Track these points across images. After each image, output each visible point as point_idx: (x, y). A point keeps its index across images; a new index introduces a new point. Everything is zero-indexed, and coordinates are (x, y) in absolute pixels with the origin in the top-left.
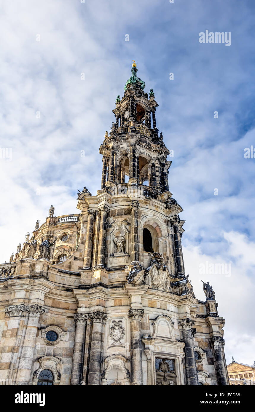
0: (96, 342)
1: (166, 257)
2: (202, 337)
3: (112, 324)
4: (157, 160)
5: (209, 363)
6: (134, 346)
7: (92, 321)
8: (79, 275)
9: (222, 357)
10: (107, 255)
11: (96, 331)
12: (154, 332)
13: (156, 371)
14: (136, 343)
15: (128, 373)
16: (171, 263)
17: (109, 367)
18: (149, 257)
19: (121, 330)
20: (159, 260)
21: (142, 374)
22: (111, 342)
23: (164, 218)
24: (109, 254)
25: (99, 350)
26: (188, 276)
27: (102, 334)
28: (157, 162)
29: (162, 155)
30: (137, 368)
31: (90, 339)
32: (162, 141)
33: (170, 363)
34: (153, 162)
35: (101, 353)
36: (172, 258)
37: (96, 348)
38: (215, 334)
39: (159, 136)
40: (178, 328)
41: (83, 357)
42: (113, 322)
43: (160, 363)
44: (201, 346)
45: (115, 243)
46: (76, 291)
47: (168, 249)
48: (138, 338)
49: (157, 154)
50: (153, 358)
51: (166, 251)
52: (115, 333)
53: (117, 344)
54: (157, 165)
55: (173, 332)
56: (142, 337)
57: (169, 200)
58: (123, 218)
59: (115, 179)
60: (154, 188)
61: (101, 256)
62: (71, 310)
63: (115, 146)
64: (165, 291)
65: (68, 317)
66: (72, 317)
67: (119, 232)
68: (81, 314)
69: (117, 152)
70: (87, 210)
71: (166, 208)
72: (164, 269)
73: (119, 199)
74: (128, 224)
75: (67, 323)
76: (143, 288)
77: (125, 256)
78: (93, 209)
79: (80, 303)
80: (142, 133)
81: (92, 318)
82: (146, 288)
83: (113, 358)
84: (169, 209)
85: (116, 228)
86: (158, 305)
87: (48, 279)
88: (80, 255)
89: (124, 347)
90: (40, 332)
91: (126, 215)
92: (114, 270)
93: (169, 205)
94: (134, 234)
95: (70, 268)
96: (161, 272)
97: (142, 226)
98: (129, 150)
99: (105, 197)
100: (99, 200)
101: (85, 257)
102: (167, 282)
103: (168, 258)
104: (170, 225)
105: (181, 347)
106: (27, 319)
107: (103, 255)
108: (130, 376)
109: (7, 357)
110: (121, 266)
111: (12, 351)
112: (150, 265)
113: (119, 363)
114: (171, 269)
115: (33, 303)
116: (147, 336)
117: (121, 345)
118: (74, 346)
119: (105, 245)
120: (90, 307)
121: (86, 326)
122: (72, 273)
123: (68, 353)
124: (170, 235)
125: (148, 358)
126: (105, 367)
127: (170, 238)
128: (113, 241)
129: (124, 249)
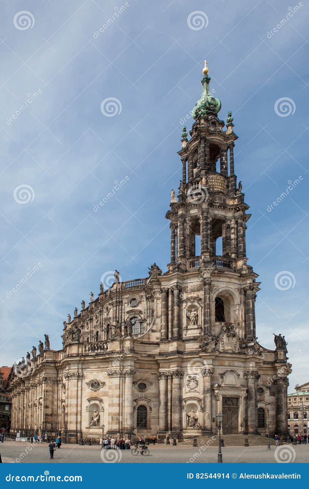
1: (237, 323)
3: (188, 379)
6: (206, 392)
7: (172, 377)
8: (158, 344)
11: (175, 383)
13: (223, 405)
14: (208, 390)
15: (201, 407)
16: (241, 327)
17: (187, 404)
18: (220, 326)
19: (196, 382)
20: (230, 328)
23: (238, 287)
24: (183, 327)
25: (179, 394)
26: (258, 338)
28: (233, 221)
29: (239, 213)
30: (208, 405)
31: (172, 387)
32: (240, 193)
33: (235, 400)
34: (229, 222)
35: (181, 396)
36: (243, 323)
39: (238, 186)
40: (244, 377)
41: (167, 399)
42: (189, 377)
45: (188, 317)
46: (157, 358)
48: (209, 387)
49: (233, 212)
50: (221, 398)
51: (238, 318)
52: (191, 384)
53: (192, 391)
54: (232, 226)
55: (238, 381)
56: (213, 386)
57: (244, 266)
58: (195, 295)
59: (185, 252)
60: (228, 254)
61: (176, 330)
62: (154, 369)
63: (184, 212)
64: (233, 353)
65: (152, 374)
66: (156, 374)
67: (192, 306)
68: (163, 373)
69: (187, 219)
70: (159, 287)
71: (240, 277)
72: (234, 336)
73: (191, 276)
74: (200, 299)
75: (152, 378)
76: (214, 354)
77: (198, 328)
78: (166, 287)
79: (161, 365)
80: (215, 188)
81: (172, 375)
82: (217, 353)
83: (190, 399)
84: (243, 277)
85: (189, 304)
86: (227, 363)
87: (134, 351)
88: (157, 328)
89: (198, 392)
90: (134, 385)
91: (198, 291)
92: (189, 340)
93: (244, 272)
94: (206, 310)
95: (149, 338)
96: (230, 338)
97: (214, 300)
98: (201, 216)
99: (176, 276)
100: (170, 278)
101: (161, 330)
102: (236, 345)
103: (239, 324)
104: (243, 292)
105: (244, 390)
106: (124, 378)
107: (178, 329)
108: (203, 409)
109: (116, 400)
110: (194, 336)
111: (118, 397)
112: (221, 333)
113: (195, 402)
114: (241, 333)
115: (127, 368)
116: (216, 385)
117: (196, 391)
118: (159, 392)
119: (179, 320)
120: (169, 368)
121: (167, 380)
122: (152, 343)
123: (155, 396)
124: (242, 303)
125: (217, 398)
126: (184, 404)
127: (242, 305)
128: (187, 315)
129: (197, 322)
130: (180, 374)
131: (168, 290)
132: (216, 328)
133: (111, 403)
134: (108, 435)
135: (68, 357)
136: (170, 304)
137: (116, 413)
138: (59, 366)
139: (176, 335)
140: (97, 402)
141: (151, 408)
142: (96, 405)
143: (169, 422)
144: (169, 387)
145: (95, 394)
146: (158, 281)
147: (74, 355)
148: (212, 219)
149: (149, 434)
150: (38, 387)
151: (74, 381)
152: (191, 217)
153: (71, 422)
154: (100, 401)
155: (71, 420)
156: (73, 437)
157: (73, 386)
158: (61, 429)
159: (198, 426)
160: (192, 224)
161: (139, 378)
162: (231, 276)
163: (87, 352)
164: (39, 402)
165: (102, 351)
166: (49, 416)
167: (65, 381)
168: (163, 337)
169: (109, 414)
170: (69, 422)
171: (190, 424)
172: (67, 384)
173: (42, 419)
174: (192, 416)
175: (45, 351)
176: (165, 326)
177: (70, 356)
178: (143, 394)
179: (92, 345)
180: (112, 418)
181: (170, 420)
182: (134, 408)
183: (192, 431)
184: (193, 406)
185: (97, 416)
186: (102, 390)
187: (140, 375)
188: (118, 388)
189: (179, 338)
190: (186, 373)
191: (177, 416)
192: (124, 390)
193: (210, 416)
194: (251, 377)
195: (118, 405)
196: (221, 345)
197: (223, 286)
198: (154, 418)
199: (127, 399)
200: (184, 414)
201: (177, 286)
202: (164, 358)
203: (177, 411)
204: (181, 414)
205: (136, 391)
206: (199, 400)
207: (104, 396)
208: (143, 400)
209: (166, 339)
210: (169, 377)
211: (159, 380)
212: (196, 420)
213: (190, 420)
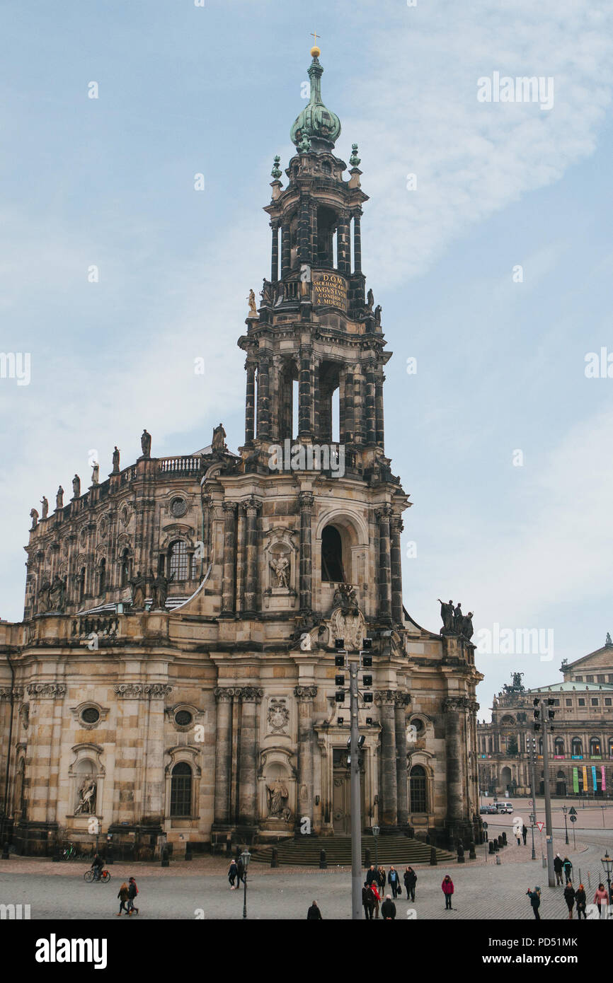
0: (249, 730)
1: (362, 585)
2: (429, 697)
3: (270, 705)
4: (358, 366)
6: (303, 738)
7: (240, 699)
8: (216, 621)
10: (260, 591)
11: (247, 714)
12: (334, 714)
13: (334, 767)
14: (306, 734)
15: (294, 772)
16: (370, 595)
17: (267, 762)
18: (331, 591)
19: (284, 713)
20: (348, 595)
21: (313, 773)
22: (270, 729)
23: (364, 508)
24: (263, 589)
25: (252, 740)
27: (256, 717)
28: (358, 369)
30: (306, 764)
31: (240, 723)
34: (350, 370)
35: (256, 744)
36: (374, 587)
37: (249, 737)
40: (374, 703)
41: (230, 748)
42: (272, 701)
43: (340, 757)
45: (271, 568)
46: (213, 656)
47: (367, 568)
48: (308, 726)
49: (357, 350)
50: (329, 752)
51: (364, 573)
52: (276, 717)
53: (278, 732)
54: (357, 377)
56: (313, 724)
57: (376, 465)
58: (286, 522)
61: (249, 595)
62: (207, 679)
63: (269, 345)
65: (204, 689)
66: (210, 690)
67: (280, 546)
68: (225, 688)
69: (275, 359)
71: (368, 487)
72: (355, 614)
73: (278, 482)
74: (294, 533)
75: (204, 698)
76: (317, 655)
77: (289, 595)
78: (233, 500)
79: (221, 671)
80: (326, 298)
81: (241, 695)
82: (321, 654)
83: (273, 751)
84: (374, 489)
85: (275, 541)
87: (169, 638)
88: (215, 586)
89: (289, 737)
90: (167, 716)
91: (291, 514)
92: (273, 618)
94: (304, 559)
95: (200, 609)
96: (349, 620)
97: (319, 535)
98: (298, 356)
99: (252, 480)
100: (242, 483)
101: (223, 591)
102: (359, 632)
103: (365, 587)
104: (374, 518)
105: (375, 733)
106: (147, 702)
107: (252, 594)
108: (297, 775)
109: (129, 754)
110: (283, 612)
111: (135, 744)
112: (333, 607)
113: (282, 758)
114: (370, 605)
115: (154, 680)
116: (321, 722)
117: (284, 735)
118: (217, 731)
119: (256, 574)
120: (236, 678)
121: (232, 704)
122: (205, 619)
123: (208, 740)
124: (372, 541)
125: (324, 752)
126: (263, 762)
127: (372, 546)
128: (270, 564)
129: (289, 580)
130: (254, 694)
131: (237, 508)
132: (323, 596)
133: (118, 757)
134: (111, 835)
135: (36, 648)
136: (240, 537)
137: (128, 783)
138: (17, 660)
139: (249, 608)
140: (92, 755)
141: (199, 770)
142: (89, 763)
143: (234, 803)
144: (235, 721)
145: (88, 737)
146: (219, 485)
147: (51, 643)
149: (195, 831)
151: (47, 703)
152: (282, 356)
153: (36, 803)
154: (98, 752)
155: (37, 798)
156: (38, 841)
157: (45, 715)
158: (13, 815)
159: (288, 815)
160: (284, 368)
161: (178, 699)
162: (352, 486)
163: (77, 637)
165: (106, 636)
167: (27, 701)
168: (225, 609)
169: (115, 784)
170: (30, 803)
171: (273, 810)
172: (31, 708)
174: (276, 791)
176: (231, 584)
177: (41, 643)
178: (184, 737)
179: (86, 621)
180: (121, 794)
181: (235, 798)
182: (167, 769)
183: (277, 826)
184: (278, 766)
185: (91, 789)
186: (102, 726)
187: (179, 693)
188: (135, 724)
189: (255, 614)
190: (267, 692)
191: (248, 790)
192: (146, 730)
193: (309, 793)
194: (389, 703)
195: (134, 764)
196: (331, 633)
197: (335, 506)
198: (205, 792)
199: (153, 750)
200: (262, 785)
201: (252, 502)
202: (225, 657)
203: (248, 779)
204: (256, 785)
205: (171, 730)
206: (288, 755)
207: (107, 740)
208: (184, 750)
209: (230, 614)
210: (236, 700)
211: (217, 703)
212: (285, 799)
213: (274, 800)
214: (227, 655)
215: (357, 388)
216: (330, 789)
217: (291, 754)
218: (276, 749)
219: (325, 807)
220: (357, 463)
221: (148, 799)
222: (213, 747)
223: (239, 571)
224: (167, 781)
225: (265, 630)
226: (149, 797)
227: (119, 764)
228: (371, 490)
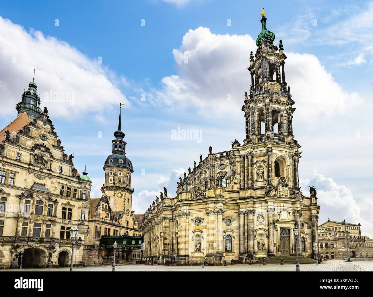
0: (251, 223)
1: (288, 178)
2: (305, 216)
3: (258, 215)
4: (285, 111)
5: (308, 228)
6: (270, 225)
7: (247, 214)
8: (238, 192)
9: (316, 225)
10: (253, 181)
11: (250, 219)
12: (280, 217)
13: (280, 234)
14: (271, 224)
15: (267, 236)
16: (291, 181)
17: (257, 233)
18: (278, 180)
19: (263, 218)
20: (284, 180)
21: (274, 236)
22: (258, 223)
23: (288, 154)
24: (254, 180)
25: (252, 227)
26: (300, 188)
27: (253, 220)
28: (285, 112)
29: (289, 106)
30: (271, 234)
31: (247, 222)
32: (289, 94)
33: (287, 231)
34: (282, 113)
35: (253, 228)
36: (292, 178)
37: (251, 226)
38: (313, 214)
39: (287, 89)
40: (293, 215)
41: (244, 230)
42: (259, 214)
43: (282, 231)
44: (304, 220)
45: (257, 174)
46: (238, 201)
47: (289, 173)
48: (272, 221)
49: (285, 105)
50: (279, 229)
51: (288, 174)
52: (260, 219)
53: (261, 224)
54: (284, 115)
55: (289, 217)
56: (273, 220)
57: (292, 141)
58: (262, 158)
59: (255, 131)
60: (282, 133)
61: (250, 182)
62: (236, 209)
63: (254, 106)
64: (286, 198)
65: (235, 213)
66: (237, 213)
67: (260, 166)
68: (242, 211)
69: (256, 110)
70: (239, 154)
71: (290, 147)
72: (287, 186)
73: (259, 147)
74: (265, 162)
75: (235, 215)
76: (275, 198)
77: (264, 181)
78: (243, 154)
79: (241, 206)
80: (273, 90)
81: (248, 213)
82: (276, 198)
83: (259, 230)
84: (292, 148)
85: (258, 165)
86: (282, 205)
87: (223, 196)
88: (238, 181)
89: (265, 225)
90: (223, 221)
91: (264, 156)
92: (258, 189)
93: (292, 144)
94: (269, 169)
95: (233, 188)
96: (284, 188)
97: (274, 162)
98: (265, 108)
99: (250, 146)
100: (246, 148)
101: (240, 182)
102: (287, 192)
103: (289, 179)
104: (291, 158)
105: (293, 223)
106: (217, 216)
107: (251, 181)
108: (268, 237)
109: (211, 232)
110: (262, 186)
111: (213, 229)
112: (278, 184)
113: (263, 232)
114: (291, 184)
115: (219, 208)
116: (276, 220)
117: (263, 224)
118: (240, 225)
119: (252, 175)
120: (246, 208)
121: (245, 217)
122: (234, 191)
123: (237, 228)
124: (291, 164)
125: (277, 229)
126: (256, 234)
127: (291, 166)
128: (257, 172)
129: (263, 177)
130: (252, 212)
131: (245, 156)
132: (275, 181)
133: (208, 233)
134: (206, 258)
135: (180, 201)
136: (246, 165)
137: (212, 241)
138: (174, 209)
139: (250, 186)
140: (199, 233)
141: (234, 237)
142: (198, 236)
143: (246, 247)
144: (246, 222)
145: (197, 228)
146: (238, 150)
147: (184, 200)
148: (272, 110)
149: (233, 257)
150: (160, 224)
151: (184, 218)
152: (258, 109)
153: (181, 249)
154: (201, 232)
155: (182, 248)
156: (183, 261)
157: (183, 222)
158: (175, 254)
159: (265, 250)
160: (259, 114)
161: (226, 215)
162: (284, 147)
163: (192, 198)
164: (161, 235)
165: (202, 197)
166: (167, 245)
167: (177, 219)
168: (241, 187)
169: (207, 241)
170: (180, 249)
171: (260, 249)
172: (179, 221)
173: (162, 248)
174: (261, 242)
175: (165, 198)
176: (243, 180)
177: (181, 201)
178: (229, 227)
179: (195, 193)
180: (209, 244)
181: (246, 245)
182: (224, 237)
183: (261, 253)
184: (261, 235)
185: (199, 244)
186: (202, 224)
187: (227, 214)
188: (213, 222)
189: (252, 188)
190: (256, 212)
191: (251, 243)
192: (217, 224)
193: (273, 242)
194: (298, 214)
195: (213, 235)
196: (278, 192)
197: (279, 153)
198: (236, 245)
199: (219, 230)
200: (256, 241)
201: (250, 153)
202: (242, 201)
203: (251, 239)
204: (254, 241)
205: (225, 225)
206: (265, 231)
207: (204, 228)
208: (229, 231)
209: (244, 189)
210: (246, 215)
211: (239, 217)
212: (264, 245)
213: (260, 245)
214: (243, 201)
215: (285, 118)
216: (279, 241)
217: (265, 230)
218: (260, 229)
219: (278, 247)
220: (285, 141)
221: (218, 246)
222: (238, 231)
223: (246, 176)
224: (224, 241)
225: (256, 193)
226: (218, 245)
227: (208, 235)
228: (291, 148)
